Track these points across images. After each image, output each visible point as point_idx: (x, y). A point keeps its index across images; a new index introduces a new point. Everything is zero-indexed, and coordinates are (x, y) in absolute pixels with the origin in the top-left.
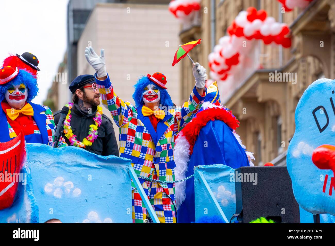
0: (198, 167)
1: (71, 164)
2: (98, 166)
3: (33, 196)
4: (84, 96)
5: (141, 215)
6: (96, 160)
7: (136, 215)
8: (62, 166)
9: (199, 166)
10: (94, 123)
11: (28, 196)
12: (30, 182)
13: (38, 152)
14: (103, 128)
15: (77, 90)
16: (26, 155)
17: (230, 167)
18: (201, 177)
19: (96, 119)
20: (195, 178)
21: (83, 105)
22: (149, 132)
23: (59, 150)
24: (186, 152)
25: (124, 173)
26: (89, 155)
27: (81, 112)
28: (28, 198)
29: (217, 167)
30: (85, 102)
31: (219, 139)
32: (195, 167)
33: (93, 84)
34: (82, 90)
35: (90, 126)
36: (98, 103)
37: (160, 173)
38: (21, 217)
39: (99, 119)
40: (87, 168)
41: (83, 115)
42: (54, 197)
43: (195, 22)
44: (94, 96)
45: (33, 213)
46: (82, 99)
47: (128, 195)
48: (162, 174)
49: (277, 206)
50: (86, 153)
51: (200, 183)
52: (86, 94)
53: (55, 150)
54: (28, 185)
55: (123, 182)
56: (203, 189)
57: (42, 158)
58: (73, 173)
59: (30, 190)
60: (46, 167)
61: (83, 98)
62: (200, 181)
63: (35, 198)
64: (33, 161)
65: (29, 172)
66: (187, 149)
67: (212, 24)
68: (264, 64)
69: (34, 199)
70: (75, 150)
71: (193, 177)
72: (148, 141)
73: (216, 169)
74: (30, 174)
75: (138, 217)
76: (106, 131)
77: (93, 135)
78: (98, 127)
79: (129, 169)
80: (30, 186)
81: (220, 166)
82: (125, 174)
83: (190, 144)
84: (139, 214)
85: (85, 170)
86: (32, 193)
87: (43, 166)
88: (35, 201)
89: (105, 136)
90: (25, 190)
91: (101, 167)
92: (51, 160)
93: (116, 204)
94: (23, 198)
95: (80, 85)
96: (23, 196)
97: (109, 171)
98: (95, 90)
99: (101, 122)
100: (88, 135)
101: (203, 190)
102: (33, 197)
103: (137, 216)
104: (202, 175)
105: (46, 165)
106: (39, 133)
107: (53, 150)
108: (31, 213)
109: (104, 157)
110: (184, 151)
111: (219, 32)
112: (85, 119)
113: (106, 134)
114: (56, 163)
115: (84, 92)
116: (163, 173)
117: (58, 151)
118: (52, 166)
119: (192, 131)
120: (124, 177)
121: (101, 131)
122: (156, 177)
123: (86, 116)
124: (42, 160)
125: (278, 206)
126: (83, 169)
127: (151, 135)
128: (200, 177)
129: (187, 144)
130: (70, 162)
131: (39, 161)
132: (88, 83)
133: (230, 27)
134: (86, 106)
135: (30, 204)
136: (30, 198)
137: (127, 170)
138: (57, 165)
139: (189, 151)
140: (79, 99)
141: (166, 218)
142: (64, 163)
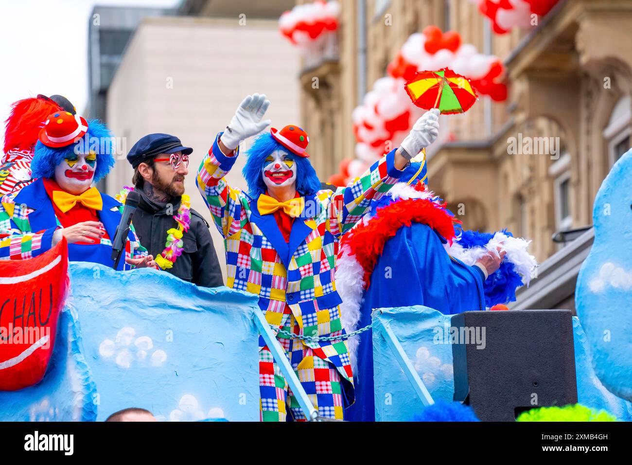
0: (381, 311)
1: (147, 303)
2: (198, 307)
3: (86, 363)
4: (154, 178)
5: (273, 403)
6: (195, 296)
7: (264, 402)
8: (129, 307)
9: (383, 310)
10: (176, 226)
11: (76, 363)
12: (79, 337)
13: (88, 279)
14: (192, 234)
15: (141, 164)
16: (70, 284)
17: (439, 312)
18: (387, 330)
19: (179, 217)
20: (375, 333)
21: (152, 193)
22: (272, 246)
23: (126, 276)
24: (357, 285)
25: (246, 321)
26: (180, 287)
27: (150, 205)
28: (76, 368)
29: (415, 311)
30: (156, 187)
31: (418, 262)
32: (375, 312)
33: (172, 155)
34: (152, 165)
35: (168, 232)
36: (181, 191)
37: (305, 321)
38: (62, 403)
39: (186, 217)
40: (178, 311)
41: (156, 210)
42: (117, 366)
43: (329, 53)
44: (173, 179)
45: (89, 397)
46: (151, 182)
47: (252, 364)
48: (308, 323)
49: (535, 386)
50: (175, 282)
51: (384, 341)
52: (158, 174)
53: (119, 275)
54: (75, 343)
55: (243, 338)
56: (390, 352)
57: (95, 290)
58: (151, 321)
59: (79, 352)
60: (101, 307)
61: (153, 180)
62: (384, 339)
63: (89, 367)
64: (79, 297)
65: (77, 318)
66: (359, 278)
67: (361, 58)
68: (458, 132)
69: (88, 370)
70: (155, 275)
71: (371, 329)
72: (272, 264)
73: (414, 314)
74: (78, 320)
75: (268, 407)
76: (198, 242)
77: (173, 247)
78: (184, 232)
79: (254, 313)
80: (79, 344)
81: (421, 310)
82: (247, 323)
83: (365, 269)
84: (270, 400)
85: (174, 314)
86: (83, 358)
87: (97, 307)
88: (90, 373)
89: (197, 250)
90: (69, 351)
91: (203, 310)
92: (111, 295)
93: (231, 380)
94: (64, 368)
95: (146, 155)
96: (65, 363)
97: (217, 317)
98: (176, 167)
99: (188, 223)
100: (165, 248)
101: (389, 354)
102: (85, 366)
103: (265, 405)
104: (388, 326)
105: (101, 304)
106: (110, 244)
107: (116, 276)
108: (84, 395)
109: (208, 290)
110: (354, 282)
111: (373, 70)
112: (158, 218)
113: (199, 246)
114: (121, 300)
115: (154, 170)
116: (310, 320)
117: (124, 278)
118: (113, 306)
119: (369, 248)
120: (246, 329)
121: (190, 240)
122: (297, 329)
123: (160, 212)
124: (95, 294)
125: (537, 387)
126: (171, 312)
127: (277, 250)
128: (385, 330)
129: (360, 269)
130: (146, 299)
131: (89, 296)
132: (163, 153)
133: (394, 63)
134: (158, 195)
135: (80, 379)
136: (79, 368)
137: (250, 315)
138: (122, 304)
139: (363, 283)
140: (145, 181)
141: (321, 408)
142: (135, 301)
